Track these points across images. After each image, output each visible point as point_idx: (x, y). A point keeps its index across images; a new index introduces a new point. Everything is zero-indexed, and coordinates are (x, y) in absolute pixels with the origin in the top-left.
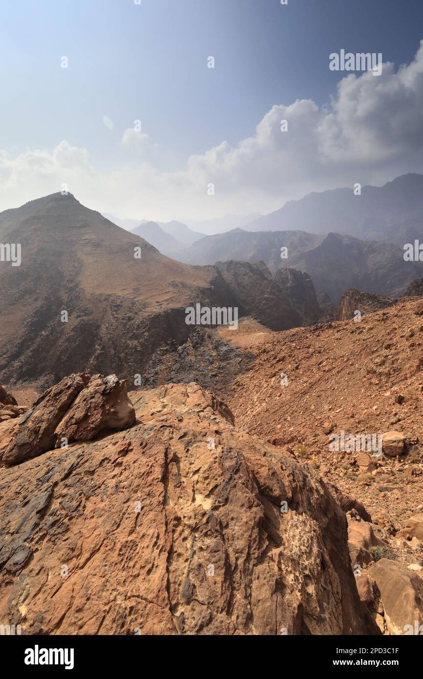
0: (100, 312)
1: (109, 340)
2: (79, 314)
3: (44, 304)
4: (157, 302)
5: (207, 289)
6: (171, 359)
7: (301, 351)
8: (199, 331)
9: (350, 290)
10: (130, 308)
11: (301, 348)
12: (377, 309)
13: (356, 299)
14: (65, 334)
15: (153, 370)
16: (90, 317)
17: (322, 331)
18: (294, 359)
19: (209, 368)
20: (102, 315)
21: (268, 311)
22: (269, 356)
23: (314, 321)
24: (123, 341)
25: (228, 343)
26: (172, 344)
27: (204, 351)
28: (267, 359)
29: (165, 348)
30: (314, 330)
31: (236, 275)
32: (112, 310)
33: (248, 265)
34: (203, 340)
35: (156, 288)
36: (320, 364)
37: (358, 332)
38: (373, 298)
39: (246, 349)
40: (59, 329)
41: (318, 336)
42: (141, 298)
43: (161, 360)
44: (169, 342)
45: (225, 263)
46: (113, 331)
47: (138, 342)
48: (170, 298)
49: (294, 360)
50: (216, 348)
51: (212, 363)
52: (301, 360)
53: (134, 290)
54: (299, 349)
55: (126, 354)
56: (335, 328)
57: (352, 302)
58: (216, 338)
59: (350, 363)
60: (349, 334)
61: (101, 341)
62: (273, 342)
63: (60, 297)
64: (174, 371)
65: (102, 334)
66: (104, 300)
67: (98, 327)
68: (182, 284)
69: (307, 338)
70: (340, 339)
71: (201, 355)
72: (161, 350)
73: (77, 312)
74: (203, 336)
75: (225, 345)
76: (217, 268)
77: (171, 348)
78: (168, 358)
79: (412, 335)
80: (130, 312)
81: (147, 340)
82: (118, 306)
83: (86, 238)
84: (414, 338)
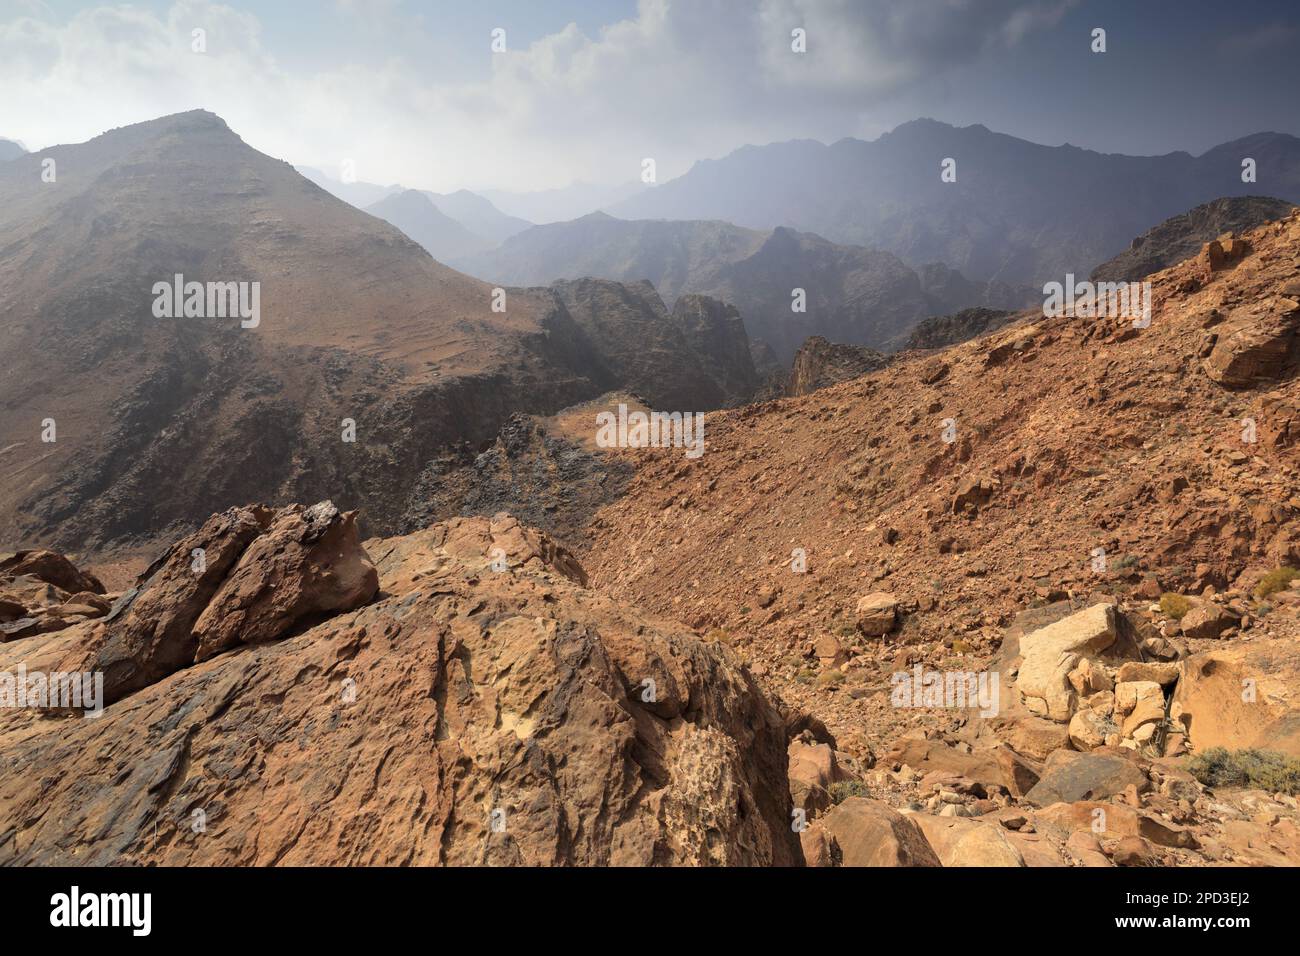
0: (300, 386)
1: (323, 445)
2: (250, 390)
3: (162, 368)
4: (430, 364)
5: (537, 335)
6: (462, 480)
7: (719, 455)
8: (519, 422)
9: (812, 338)
10: (369, 377)
11: (721, 449)
12: (858, 374)
13: (821, 356)
14: (219, 436)
15: (422, 505)
16: (278, 398)
17: (760, 416)
18: (706, 471)
19: (541, 495)
20: (305, 391)
21: (660, 380)
22: (659, 468)
23: (746, 399)
25: (580, 444)
26: (464, 449)
27: (531, 462)
28: (656, 473)
29: (448, 459)
30: (744, 415)
31: (595, 308)
32: (327, 381)
33: (619, 289)
34: (527, 440)
35: (426, 333)
36: (755, 478)
37: (823, 417)
38: (852, 353)
39: (616, 455)
40: (201, 425)
41: (751, 426)
42: (395, 354)
43: (440, 483)
44: (457, 446)
45: (573, 282)
46: (332, 426)
47: (390, 447)
48: (460, 355)
49: (707, 474)
50: (555, 455)
51: (547, 485)
52: (719, 473)
53: (378, 337)
54: (717, 451)
55: (364, 473)
56: (783, 411)
57: (815, 360)
58: (554, 435)
59: (809, 475)
60: (809, 422)
61: (305, 446)
63: (202, 353)
64: (469, 504)
65: (307, 432)
66: (309, 360)
67: (297, 418)
68: (482, 325)
69: (732, 430)
70: (791, 431)
71: (526, 470)
72: (439, 463)
73: (246, 387)
74: (528, 432)
75: (574, 449)
76: (556, 293)
77: (462, 458)
78: (455, 480)
79: (915, 421)
80: (371, 385)
81: (410, 443)
82: (341, 372)
83: (261, 221)
84: (918, 425)
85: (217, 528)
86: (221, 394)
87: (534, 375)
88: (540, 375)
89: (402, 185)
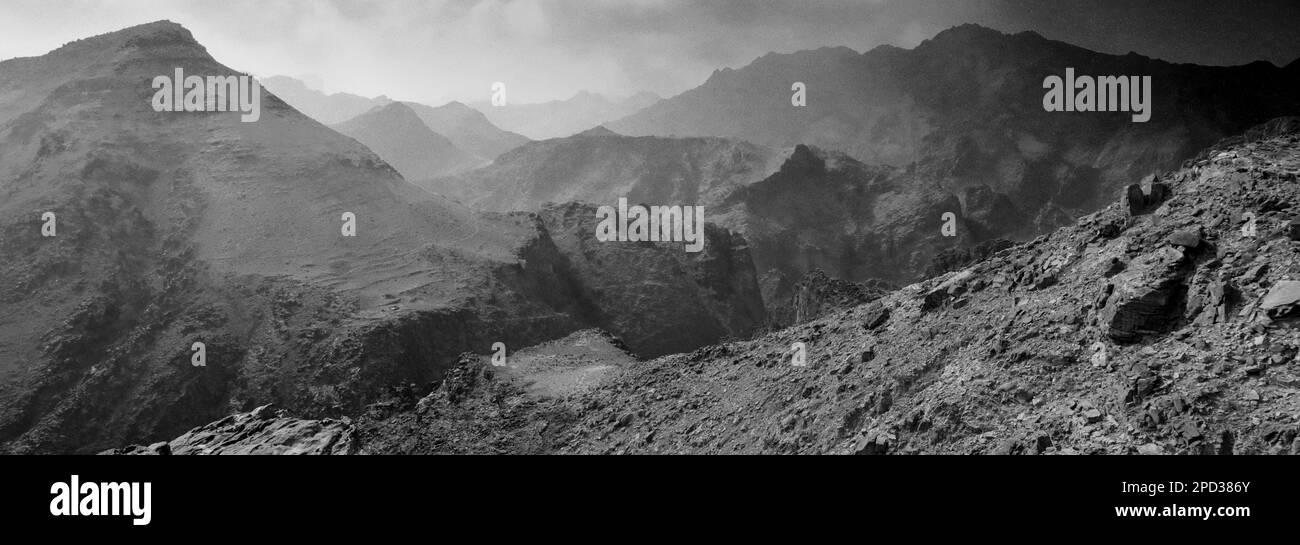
0: (245, 320)
1: (265, 385)
2: (190, 324)
3: (99, 299)
4: (388, 296)
5: (511, 266)
6: (400, 427)
7: (662, 404)
8: (465, 364)
9: (810, 272)
10: (320, 311)
11: (664, 397)
14: (153, 374)
16: (221, 332)
17: (709, 361)
18: (647, 421)
19: (478, 445)
20: (250, 325)
22: (601, 417)
23: (697, 342)
24: (300, 387)
25: (526, 389)
26: (408, 393)
27: (473, 409)
28: (597, 422)
29: (388, 404)
30: (693, 359)
32: (275, 315)
34: (472, 384)
35: (389, 262)
36: (692, 429)
37: (769, 363)
38: (851, 290)
39: (561, 401)
40: (136, 361)
41: (699, 372)
42: (351, 285)
43: (376, 430)
44: (400, 389)
45: (562, 206)
46: (275, 365)
47: (336, 388)
48: (422, 287)
49: (647, 424)
50: (499, 400)
51: (485, 434)
52: (659, 424)
53: (335, 266)
54: (661, 399)
56: (732, 355)
58: (502, 379)
59: (743, 427)
60: (755, 369)
61: (244, 386)
62: (616, 387)
63: (144, 282)
65: (248, 371)
66: (258, 292)
67: (240, 355)
68: (452, 254)
69: (679, 377)
70: (736, 378)
71: (466, 417)
72: (377, 408)
73: (187, 321)
74: (474, 374)
75: (519, 394)
76: (540, 219)
77: (403, 401)
78: (393, 426)
79: (848, 370)
80: (321, 319)
81: (357, 385)
82: (291, 305)
84: (851, 375)
86: (161, 325)
87: (505, 309)
88: (511, 310)
89: (389, 97)
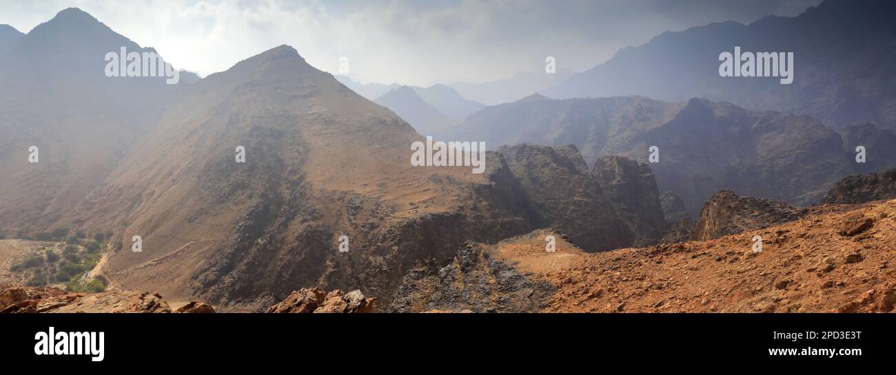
0: (333, 216)
1: (344, 254)
2: (305, 217)
3: (260, 202)
4: (411, 204)
5: (486, 186)
6: (429, 285)
7: (628, 283)
8: (470, 247)
9: (721, 192)
10: (373, 212)
11: (630, 279)
12: (767, 224)
13: (730, 207)
14: (288, 244)
15: (403, 299)
16: (320, 223)
17: (667, 255)
18: (616, 295)
19: (485, 301)
20: (335, 219)
21: (578, 221)
22: (575, 289)
23: (654, 240)
24: (363, 256)
25: (514, 267)
26: (432, 264)
27: (478, 277)
28: (573, 293)
29: (421, 270)
30: (652, 253)
31: (530, 166)
32: (348, 214)
33: (550, 152)
34: (476, 260)
35: (410, 183)
37: (729, 259)
38: (763, 206)
39: (541, 276)
40: (279, 237)
41: (658, 263)
42: (389, 197)
43: (415, 285)
44: (427, 261)
45: (515, 147)
47: (384, 258)
48: (431, 199)
49: (616, 297)
50: (495, 273)
51: (488, 294)
52: (628, 298)
53: (379, 185)
54: (627, 280)
55: (368, 274)
56: (689, 251)
57: (724, 211)
58: (496, 258)
60: (714, 263)
61: (334, 255)
62: (585, 269)
63: (280, 193)
64: (433, 301)
65: (335, 245)
67: (330, 236)
68: (448, 178)
69: (641, 265)
70: (696, 269)
71: (474, 282)
72: (415, 272)
73: (303, 215)
74: (476, 255)
75: (510, 269)
76: (501, 156)
77: (430, 269)
78: (425, 284)
79: (830, 269)
80: (374, 217)
81: (396, 257)
82: (357, 208)
83: (314, 111)
84: (833, 273)
85: (296, 300)
86: (290, 218)
87: (483, 214)
88: (487, 215)
89: (398, 84)
